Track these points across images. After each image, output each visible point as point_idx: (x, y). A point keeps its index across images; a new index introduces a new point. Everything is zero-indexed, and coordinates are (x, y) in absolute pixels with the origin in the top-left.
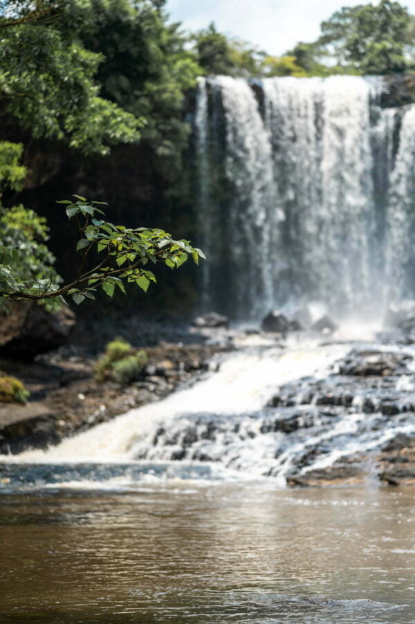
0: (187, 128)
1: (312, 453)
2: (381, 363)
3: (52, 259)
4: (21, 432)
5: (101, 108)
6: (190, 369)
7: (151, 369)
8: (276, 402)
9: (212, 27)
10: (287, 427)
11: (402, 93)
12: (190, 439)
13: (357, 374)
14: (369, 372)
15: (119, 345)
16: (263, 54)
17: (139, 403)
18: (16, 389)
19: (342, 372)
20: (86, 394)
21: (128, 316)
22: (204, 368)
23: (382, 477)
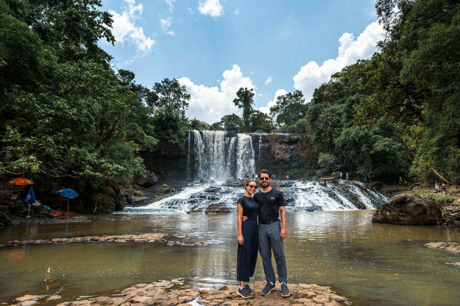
0: (185, 140)
1: (195, 207)
2: (215, 189)
3: (145, 167)
4: (140, 202)
5: (150, 138)
6: (178, 190)
7: (171, 190)
8: (192, 197)
9: (195, 119)
10: (192, 202)
11: (231, 134)
12: (173, 204)
13: (209, 192)
14: (212, 191)
15: (165, 185)
16: (208, 124)
17: (167, 197)
18: (141, 193)
19: (206, 191)
20: (157, 195)
21: (172, 179)
22: (181, 190)
23: (205, 212)
